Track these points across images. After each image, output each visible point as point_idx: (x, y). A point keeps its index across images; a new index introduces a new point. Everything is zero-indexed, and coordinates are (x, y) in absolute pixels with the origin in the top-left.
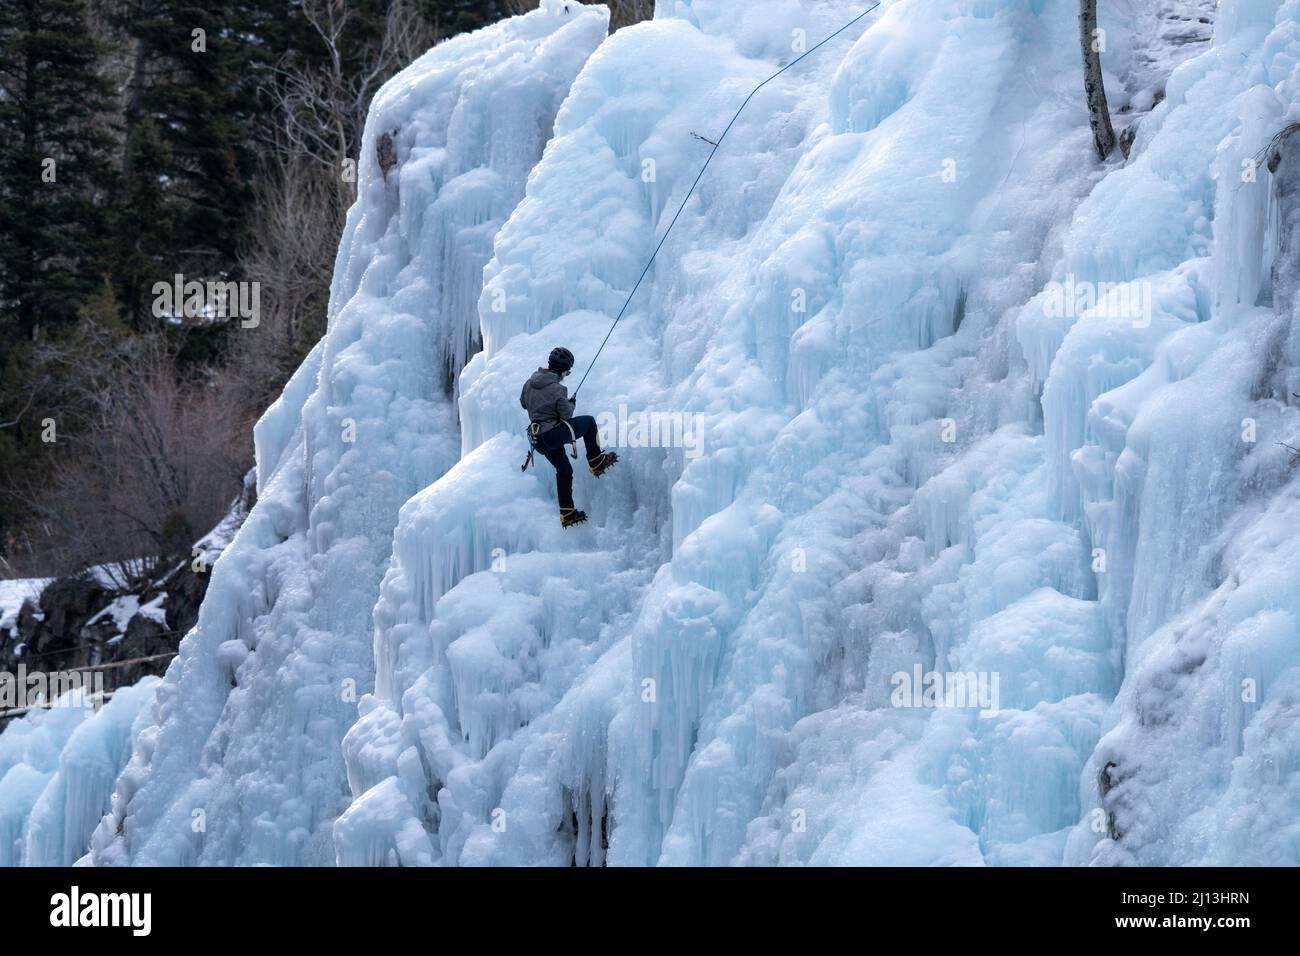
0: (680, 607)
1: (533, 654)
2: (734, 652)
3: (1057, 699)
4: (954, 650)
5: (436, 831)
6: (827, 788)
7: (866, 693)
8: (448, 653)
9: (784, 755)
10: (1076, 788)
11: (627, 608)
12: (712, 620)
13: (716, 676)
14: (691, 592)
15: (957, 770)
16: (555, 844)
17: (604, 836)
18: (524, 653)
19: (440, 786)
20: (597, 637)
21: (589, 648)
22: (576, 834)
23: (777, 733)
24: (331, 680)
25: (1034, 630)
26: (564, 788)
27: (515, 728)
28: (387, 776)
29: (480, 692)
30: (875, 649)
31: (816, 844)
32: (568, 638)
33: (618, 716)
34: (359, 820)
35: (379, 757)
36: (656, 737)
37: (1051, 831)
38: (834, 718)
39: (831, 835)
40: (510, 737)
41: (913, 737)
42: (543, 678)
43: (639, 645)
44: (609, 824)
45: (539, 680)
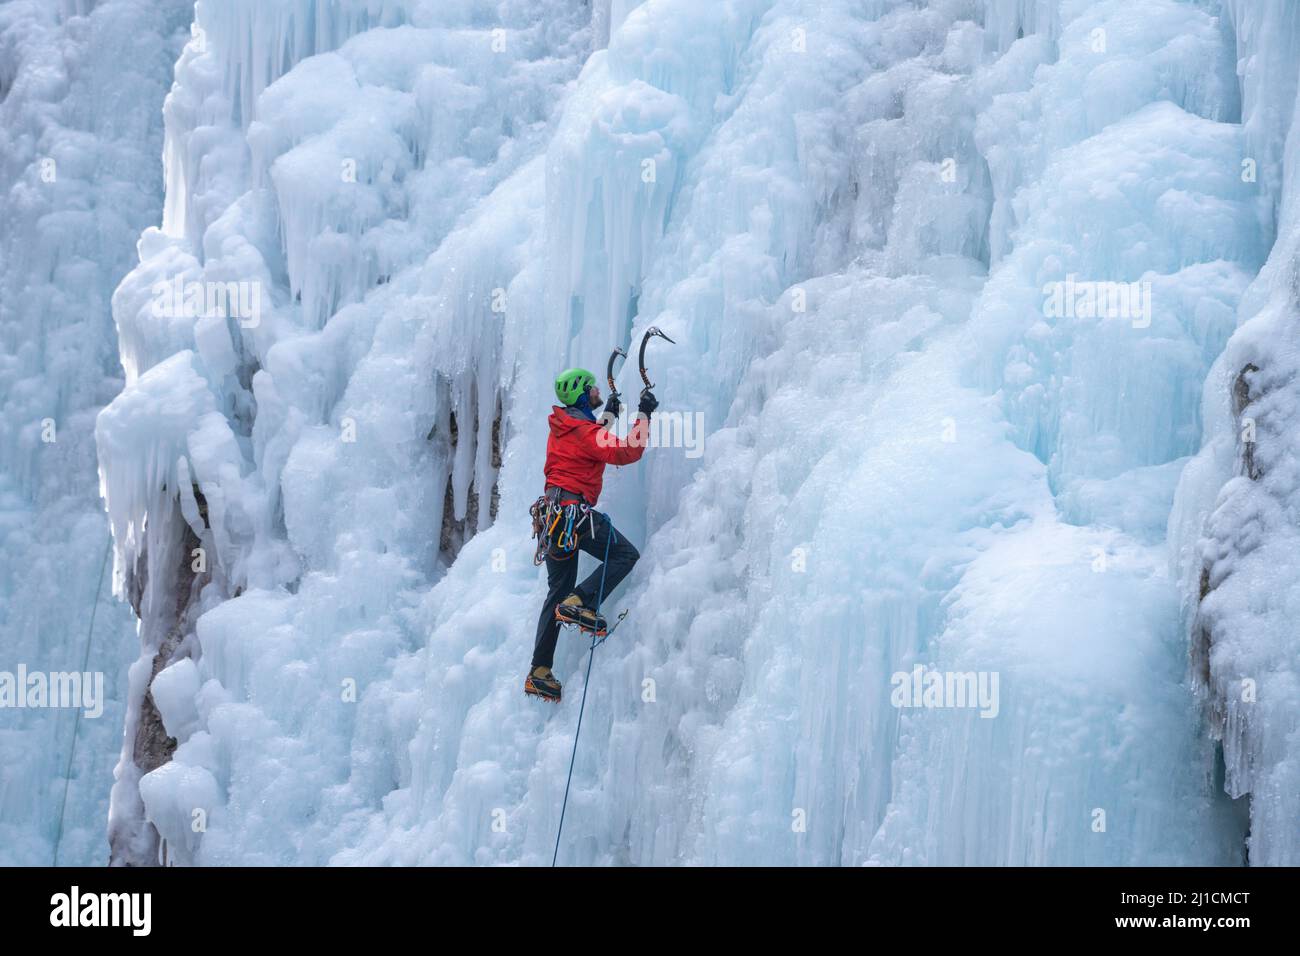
0: (618, 116)
1: (398, 178)
2: (695, 184)
3: (1172, 268)
4: (1021, 191)
5: (249, 433)
6: (826, 390)
7: (888, 249)
8: (274, 172)
9: (765, 340)
10: (1196, 401)
11: (540, 116)
12: (665, 136)
13: (667, 219)
14: (636, 94)
15: (1020, 370)
16: (423, 459)
17: (496, 449)
18: (386, 177)
19: (256, 366)
20: (494, 156)
21: (483, 172)
22: (455, 443)
23: (755, 305)
24: (93, 205)
25: (1142, 165)
26: (440, 377)
27: (370, 286)
28: (178, 350)
29: (319, 232)
30: (904, 186)
31: (807, 471)
32: (452, 156)
33: (523, 273)
34: (135, 412)
35: (166, 321)
36: (577, 306)
37: (1155, 464)
38: (843, 288)
39: (830, 458)
40: (361, 299)
41: (956, 319)
42: (413, 213)
43: (556, 170)
44: (503, 431)
45: (407, 217)
